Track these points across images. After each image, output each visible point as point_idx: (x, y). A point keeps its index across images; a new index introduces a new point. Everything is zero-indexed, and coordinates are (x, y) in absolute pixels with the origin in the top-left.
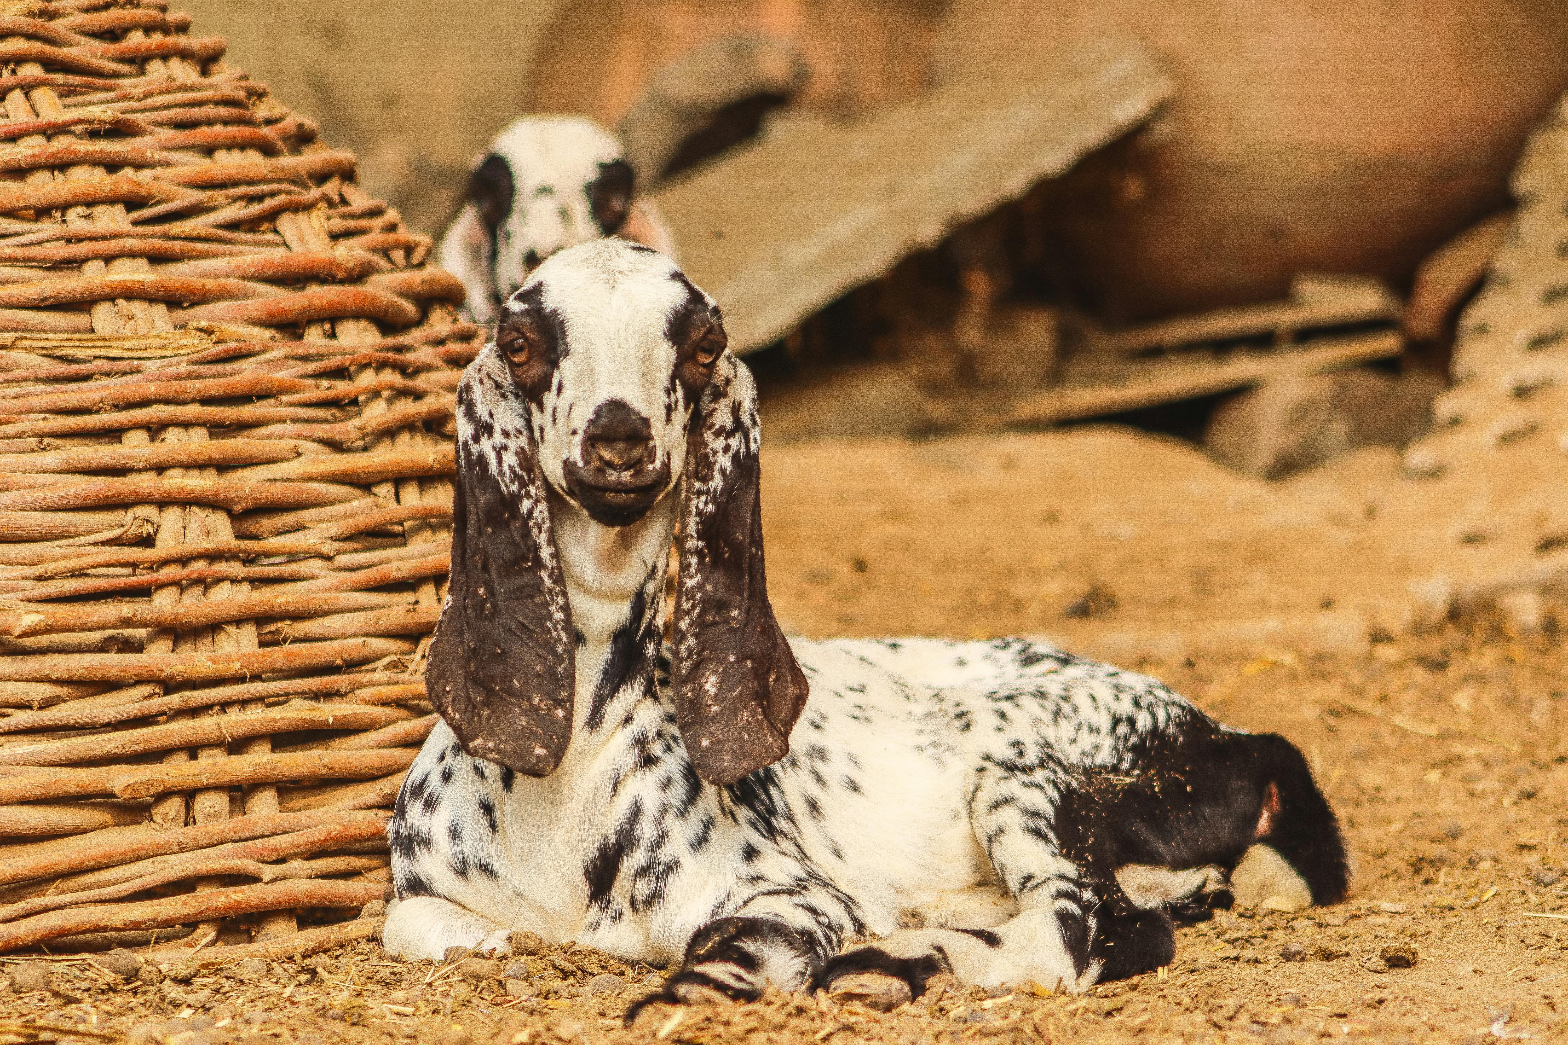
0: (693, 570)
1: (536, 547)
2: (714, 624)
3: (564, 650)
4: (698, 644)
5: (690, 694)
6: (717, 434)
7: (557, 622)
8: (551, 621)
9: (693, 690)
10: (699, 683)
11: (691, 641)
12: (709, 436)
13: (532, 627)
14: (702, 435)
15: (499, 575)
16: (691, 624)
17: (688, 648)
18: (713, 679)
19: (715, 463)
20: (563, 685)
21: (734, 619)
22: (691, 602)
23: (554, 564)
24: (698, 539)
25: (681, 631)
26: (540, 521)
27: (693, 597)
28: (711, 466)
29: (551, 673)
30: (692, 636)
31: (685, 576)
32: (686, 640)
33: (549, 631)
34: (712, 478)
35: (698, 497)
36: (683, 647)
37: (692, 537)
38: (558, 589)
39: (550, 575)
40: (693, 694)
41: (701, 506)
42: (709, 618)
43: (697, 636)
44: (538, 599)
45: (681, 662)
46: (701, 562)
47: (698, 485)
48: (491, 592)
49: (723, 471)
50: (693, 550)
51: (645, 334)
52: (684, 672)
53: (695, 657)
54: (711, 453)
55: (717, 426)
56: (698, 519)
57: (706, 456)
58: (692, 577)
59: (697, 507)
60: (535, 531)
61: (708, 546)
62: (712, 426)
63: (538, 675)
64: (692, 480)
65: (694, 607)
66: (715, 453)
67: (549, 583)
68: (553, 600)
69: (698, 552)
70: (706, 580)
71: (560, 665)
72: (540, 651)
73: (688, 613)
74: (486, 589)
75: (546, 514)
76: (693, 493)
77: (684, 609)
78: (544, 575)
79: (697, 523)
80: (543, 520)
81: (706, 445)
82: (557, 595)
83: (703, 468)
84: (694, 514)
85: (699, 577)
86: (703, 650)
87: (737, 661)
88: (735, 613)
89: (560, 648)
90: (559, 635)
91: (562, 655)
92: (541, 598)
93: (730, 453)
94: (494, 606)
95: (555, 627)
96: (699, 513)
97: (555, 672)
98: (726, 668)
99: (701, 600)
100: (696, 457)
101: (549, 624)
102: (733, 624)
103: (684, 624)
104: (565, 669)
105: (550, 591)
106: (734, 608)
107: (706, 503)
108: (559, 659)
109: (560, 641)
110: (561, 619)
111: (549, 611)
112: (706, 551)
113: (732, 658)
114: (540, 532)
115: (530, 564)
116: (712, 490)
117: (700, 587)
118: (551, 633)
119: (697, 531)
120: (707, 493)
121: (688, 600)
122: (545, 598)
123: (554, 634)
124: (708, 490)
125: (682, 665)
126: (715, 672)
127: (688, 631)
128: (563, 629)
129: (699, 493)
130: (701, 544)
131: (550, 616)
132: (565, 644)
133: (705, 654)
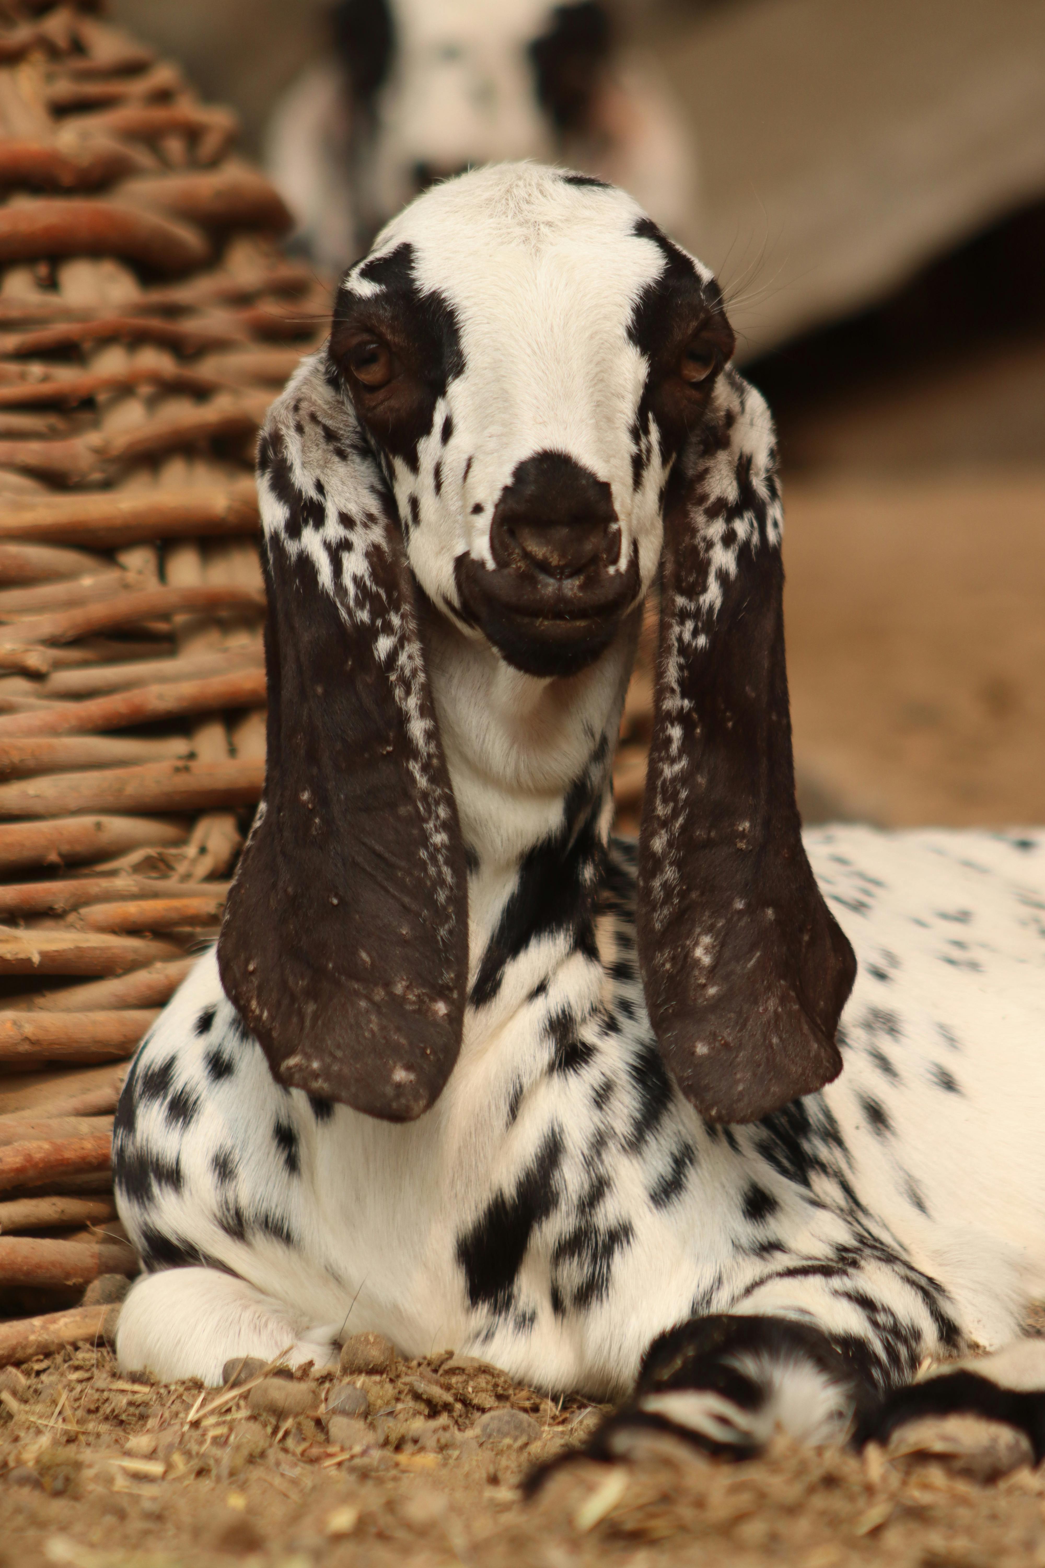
0: (674, 749)
1: (401, 719)
3: (449, 899)
4: (682, 878)
5: (668, 966)
6: (712, 513)
7: (437, 849)
8: (426, 848)
9: (673, 959)
10: (683, 947)
11: (670, 873)
12: (700, 519)
13: (393, 859)
14: (688, 514)
15: (337, 767)
16: (670, 844)
17: (665, 885)
18: (707, 939)
19: (709, 562)
20: (449, 960)
21: (742, 835)
22: (672, 805)
23: (432, 748)
24: (684, 694)
25: (653, 853)
26: (407, 673)
27: (674, 796)
28: (703, 567)
29: (427, 938)
30: (671, 864)
31: (661, 759)
32: (662, 871)
33: (423, 866)
34: (704, 589)
35: (682, 623)
36: (657, 883)
37: (673, 691)
38: (439, 791)
39: (425, 769)
40: (673, 966)
41: (687, 636)
42: (700, 833)
43: (679, 864)
44: (404, 810)
45: (654, 909)
46: (688, 736)
48: (322, 798)
49: (723, 576)
50: (674, 714)
52: (658, 926)
53: (676, 901)
54: (702, 545)
55: (712, 499)
56: (682, 660)
57: (694, 550)
58: (673, 761)
59: (680, 639)
60: (398, 692)
61: (700, 707)
62: (703, 499)
63: (404, 942)
64: (671, 592)
65: (675, 814)
66: (709, 545)
67: (422, 781)
68: (429, 810)
69: (682, 718)
70: (696, 767)
71: (443, 924)
72: (406, 900)
73: (665, 823)
75: (419, 662)
76: (673, 615)
77: (657, 818)
78: (415, 767)
79: (681, 668)
80: (414, 672)
81: (693, 532)
82: (437, 803)
83: (689, 572)
84: (674, 651)
85: (683, 763)
86: (689, 889)
87: (751, 909)
88: (744, 825)
89: (442, 896)
90: (440, 873)
91: (445, 908)
92: (410, 808)
93: (735, 546)
94: (328, 822)
95: (433, 859)
96: (684, 649)
97: (435, 936)
98: (730, 919)
99: (688, 802)
100: (678, 553)
101: (423, 854)
102: (742, 845)
103: (658, 844)
104: (451, 932)
105: (425, 796)
107: (695, 633)
108: (440, 914)
109: (442, 882)
110: (443, 845)
111: (423, 831)
112: (695, 716)
113: (739, 904)
114: (408, 693)
115: (390, 749)
116: (704, 609)
117: (685, 778)
118: (425, 870)
119: (680, 682)
120: (696, 615)
121: (665, 801)
123: (432, 870)
124: (699, 609)
125: (656, 915)
126: (711, 928)
127: (665, 854)
128: (447, 862)
129: (683, 616)
130: (688, 703)
131: (424, 840)
132: (451, 888)
133: (694, 895)
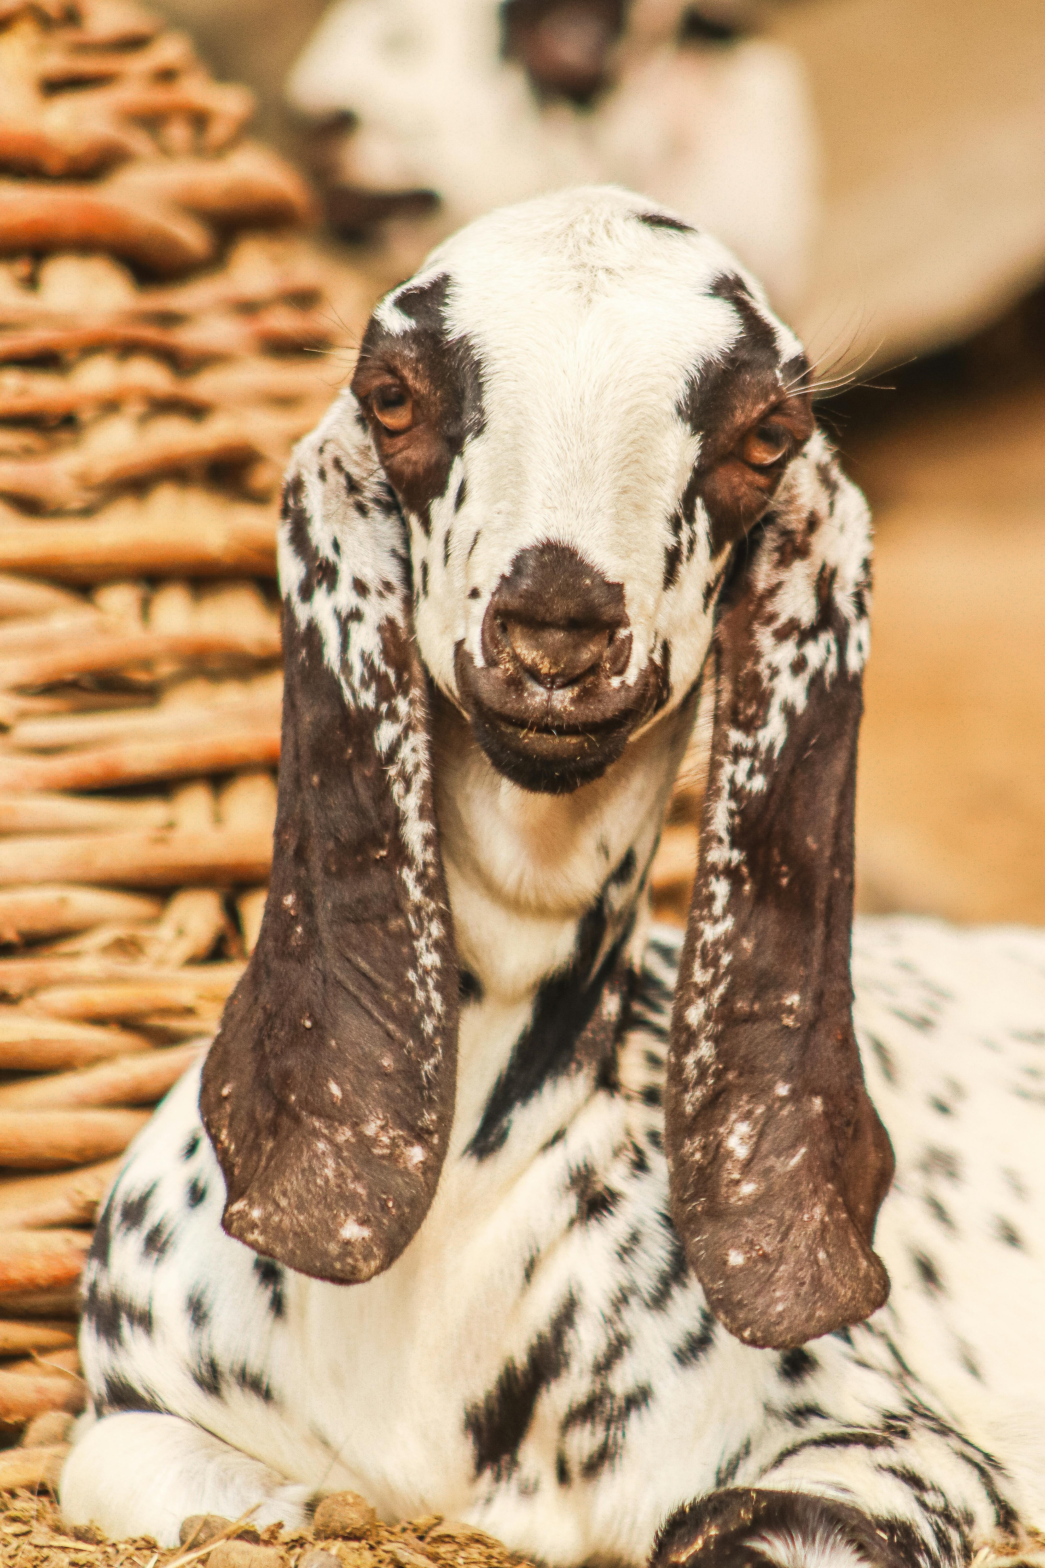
0: (718, 907)
1: (398, 820)
2: (751, 1018)
3: (436, 1029)
4: (719, 1056)
5: (698, 1156)
6: (781, 635)
7: (427, 972)
8: (415, 969)
9: (704, 1148)
10: (716, 1134)
11: (705, 1050)
12: (764, 638)
13: (379, 979)
14: (751, 634)
15: (326, 871)
16: (708, 1016)
17: (699, 1063)
18: (743, 1128)
19: (772, 693)
20: (430, 1099)
21: (790, 1010)
22: (712, 971)
23: (429, 856)
24: (733, 845)
25: (688, 1027)
26: (409, 768)
27: (715, 962)
28: (764, 699)
29: (410, 1071)
30: (708, 1039)
31: (702, 918)
32: (696, 1047)
33: (410, 989)
34: (765, 724)
35: (735, 762)
36: (690, 1060)
37: (720, 841)
38: (433, 906)
39: (420, 878)
40: (703, 1156)
41: (741, 778)
42: (741, 1005)
43: (716, 1039)
44: (395, 924)
45: (685, 1090)
46: (735, 893)
47: (736, 737)
48: (307, 905)
49: (788, 711)
50: (721, 867)
51: (637, 406)
52: (689, 1109)
53: (710, 1081)
54: (766, 673)
55: (783, 619)
56: (733, 805)
57: (756, 678)
58: (716, 921)
59: (732, 781)
60: (397, 789)
61: (750, 861)
62: (772, 618)
63: (384, 1075)
64: (726, 726)
65: (715, 982)
66: (775, 672)
67: (416, 894)
68: (421, 926)
69: (731, 873)
70: (742, 929)
71: (427, 1057)
72: (391, 1026)
73: (703, 992)
74: (299, 897)
75: (423, 756)
76: (727, 753)
77: (696, 985)
78: (408, 876)
79: (732, 814)
80: (417, 767)
81: (757, 656)
82: (430, 920)
83: (749, 703)
84: (725, 794)
85: (728, 924)
86: (726, 1069)
87: (795, 1096)
88: (793, 999)
89: (428, 1026)
90: (428, 999)
91: (432, 1040)
92: (400, 922)
93: (805, 678)
94: (312, 931)
95: (423, 983)
96: (736, 793)
97: (418, 1071)
98: (769, 1108)
99: (730, 969)
100: (735, 681)
101: (412, 976)
102: (789, 1021)
103: (694, 1015)
104: (436, 1068)
105: (418, 909)
106: (791, 988)
107: (751, 773)
108: (426, 1047)
109: (430, 1011)
110: (434, 968)
111: (413, 949)
112: (744, 870)
113: (782, 1090)
114: (408, 790)
115: (383, 853)
116: (763, 747)
117: (729, 942)
118: (413, 995)
119: (731, 831)
120: (754, 753)
121: (705, 966)
122: (408, 922)
123: (420, 995)
124: (756, 747)
125: (687, 1097)
126: (747, 1116)
127: (701, 1028)
128: (438, 987)
129: (738, 753)
130: (737, 856)
131: (413, 960)
132: (439, 1018)
133: (731, 1076)
